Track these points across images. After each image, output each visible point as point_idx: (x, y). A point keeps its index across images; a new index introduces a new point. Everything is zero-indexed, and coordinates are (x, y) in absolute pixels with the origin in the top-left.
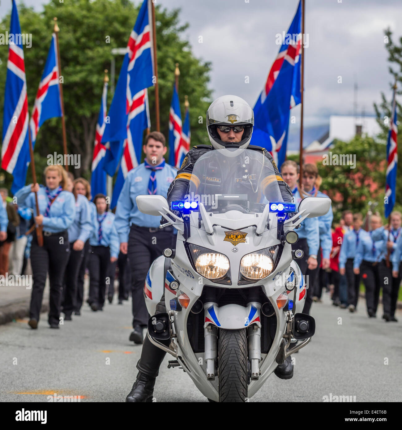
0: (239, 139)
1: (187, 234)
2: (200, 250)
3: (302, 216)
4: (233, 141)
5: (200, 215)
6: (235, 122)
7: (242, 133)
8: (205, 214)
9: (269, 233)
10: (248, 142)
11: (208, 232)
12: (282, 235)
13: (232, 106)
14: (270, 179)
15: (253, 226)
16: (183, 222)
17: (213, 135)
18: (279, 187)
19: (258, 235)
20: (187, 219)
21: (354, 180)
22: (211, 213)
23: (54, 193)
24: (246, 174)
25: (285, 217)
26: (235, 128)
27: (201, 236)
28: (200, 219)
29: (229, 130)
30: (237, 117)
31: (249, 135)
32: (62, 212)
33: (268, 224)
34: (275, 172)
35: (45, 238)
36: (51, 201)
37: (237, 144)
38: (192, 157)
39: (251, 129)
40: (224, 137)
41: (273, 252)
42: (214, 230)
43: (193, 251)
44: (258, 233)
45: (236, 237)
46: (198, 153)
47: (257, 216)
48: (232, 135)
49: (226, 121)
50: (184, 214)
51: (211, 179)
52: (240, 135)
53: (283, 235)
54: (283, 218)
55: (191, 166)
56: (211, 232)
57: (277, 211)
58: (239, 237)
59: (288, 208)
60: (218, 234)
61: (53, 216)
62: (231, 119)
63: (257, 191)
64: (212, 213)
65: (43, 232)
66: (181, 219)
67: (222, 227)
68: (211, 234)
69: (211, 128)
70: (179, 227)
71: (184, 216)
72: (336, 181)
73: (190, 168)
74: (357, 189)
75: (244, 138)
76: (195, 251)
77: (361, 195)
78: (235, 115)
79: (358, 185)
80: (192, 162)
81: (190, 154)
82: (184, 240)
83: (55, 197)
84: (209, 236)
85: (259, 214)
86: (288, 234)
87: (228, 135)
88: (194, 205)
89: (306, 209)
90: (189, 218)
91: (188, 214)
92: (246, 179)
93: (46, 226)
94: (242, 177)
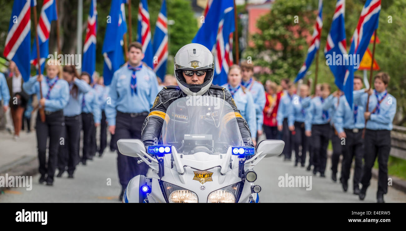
0: (201, 82)
1: (161, 173)
2: (172, 187)
3: (260, 157)
4: (197, 83)
5: (172, 157)
6: (197, 68)
7: (204, 76)
8: (177, 155)
9: (232, 172)
10: (209, 84)
11: (179, 172)
12: (242, 174)
13: (195, 53)
14: (230, 116)
15: (218, 166)
16: (158, 163)
17: (179, 78)
18: (238, 124)
19: (222, 174)
20: (161, 161)
21: (292, 31)
22: (181, 154)
23: (53, 81)
24: (210, 111)
25: (245, 159)
26: (199, 72)
27: (173, 175)
28: (172, 160)
29: (193, 74)
30: (199, 63)
31: (210, 78)
32: (58, 96)
33: (231, 164)
34: (234, 109)
35: (47, 116)
36: (51, 87)
37: (199, 86)
38: (163, 97)
39: (212, 72)
40: (189, 80)
41: (235, 188)
42: (185, 170)
43: (166, 188)
44: (223, 173)
45: (204, 176)
46: (168, 93)
47: (221, 157)
48: (196, 78)
49: (189, 66)
50: (159, 156)
51: (179, 117)
52: (202, 78)
53: (244, 174)
54: (243, 159)
55: (162, 105)
56: (182, 173)
57: (239, 154)
58: (206, 176)
59: (248, 152)
60: (188, 173)
61: (53, 99)
62: (194, 64)
63: (218, 126)
64: (183, 154)
65: (45, 111)
66: (156, 160)
67: (191, 168)
68: (182, 174)
69: (178, 72)
70: (155, 167)
71: (159, 158)
72: (278, 33)
73: (162, 106)
74: (296, 40)
75: (206, 80)
76: (168, 188)
77: (299, 45)
78: (197, 62)
79: (296, 36)
80: (163, 101)
81: (161, 95)
82: (159, 179)
83: (53, 85)
84: (180, 176)
85: (223, 155)
86: (248, 174)
87: (192, 78)
88: (167, 150)
89: (262, 151)
90: (163, 160)
91: (163, 156)
92: (209, 116)
93: (48, 107)
94: (206, 115)
